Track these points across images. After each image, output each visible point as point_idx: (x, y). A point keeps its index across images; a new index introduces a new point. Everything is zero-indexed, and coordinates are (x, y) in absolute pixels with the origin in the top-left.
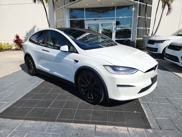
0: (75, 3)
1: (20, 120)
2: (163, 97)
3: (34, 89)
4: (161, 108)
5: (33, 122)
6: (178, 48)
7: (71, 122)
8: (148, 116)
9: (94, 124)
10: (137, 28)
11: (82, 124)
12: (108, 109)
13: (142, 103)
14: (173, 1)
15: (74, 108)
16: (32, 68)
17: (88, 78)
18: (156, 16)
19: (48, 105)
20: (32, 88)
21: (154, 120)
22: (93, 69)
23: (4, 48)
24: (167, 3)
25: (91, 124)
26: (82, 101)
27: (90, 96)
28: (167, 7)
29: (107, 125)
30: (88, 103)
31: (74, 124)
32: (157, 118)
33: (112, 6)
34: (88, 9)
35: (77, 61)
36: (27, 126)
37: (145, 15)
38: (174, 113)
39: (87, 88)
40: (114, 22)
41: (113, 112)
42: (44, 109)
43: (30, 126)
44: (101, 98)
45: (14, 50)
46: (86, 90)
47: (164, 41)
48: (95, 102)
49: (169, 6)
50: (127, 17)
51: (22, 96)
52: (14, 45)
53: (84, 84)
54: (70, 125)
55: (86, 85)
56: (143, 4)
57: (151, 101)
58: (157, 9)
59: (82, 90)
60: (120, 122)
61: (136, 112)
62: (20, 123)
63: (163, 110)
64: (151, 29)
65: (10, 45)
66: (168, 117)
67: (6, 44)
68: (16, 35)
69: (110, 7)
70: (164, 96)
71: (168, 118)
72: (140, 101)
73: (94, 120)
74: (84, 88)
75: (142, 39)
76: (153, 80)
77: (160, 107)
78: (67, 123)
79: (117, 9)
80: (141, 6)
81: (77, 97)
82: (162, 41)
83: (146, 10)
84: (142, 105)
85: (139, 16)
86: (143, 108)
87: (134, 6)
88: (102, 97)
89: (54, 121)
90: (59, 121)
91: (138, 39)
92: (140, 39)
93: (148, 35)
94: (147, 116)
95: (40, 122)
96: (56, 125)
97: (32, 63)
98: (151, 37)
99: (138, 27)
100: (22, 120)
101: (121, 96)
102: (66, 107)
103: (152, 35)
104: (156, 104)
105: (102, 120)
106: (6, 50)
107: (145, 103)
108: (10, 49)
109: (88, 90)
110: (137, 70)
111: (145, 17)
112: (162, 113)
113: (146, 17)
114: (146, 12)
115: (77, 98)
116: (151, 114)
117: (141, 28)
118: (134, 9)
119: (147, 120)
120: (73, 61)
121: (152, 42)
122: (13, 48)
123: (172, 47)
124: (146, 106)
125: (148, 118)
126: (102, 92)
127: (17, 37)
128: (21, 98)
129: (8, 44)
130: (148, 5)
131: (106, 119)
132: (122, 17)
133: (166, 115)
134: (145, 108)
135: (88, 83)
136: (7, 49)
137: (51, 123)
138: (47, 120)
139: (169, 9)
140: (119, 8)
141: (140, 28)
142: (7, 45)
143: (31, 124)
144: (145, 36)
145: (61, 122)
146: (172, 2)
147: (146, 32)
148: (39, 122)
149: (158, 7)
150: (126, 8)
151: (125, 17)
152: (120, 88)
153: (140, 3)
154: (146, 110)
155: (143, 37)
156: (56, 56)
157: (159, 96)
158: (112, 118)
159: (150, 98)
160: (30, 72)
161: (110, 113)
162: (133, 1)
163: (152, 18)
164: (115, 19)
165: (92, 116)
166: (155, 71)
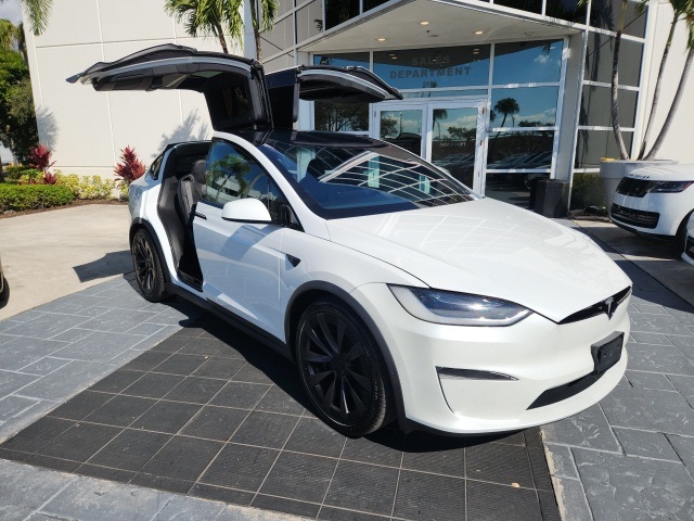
0: (334, 33)
1: (66, 474)
2: (651, 426)
3: (146, 353)
4: (629, 479)
5: (108, 486)
7: (245, 503)
8: (568, 508)
10: (578, 127)
11: (287, 516)
12: (403, 463)
13: (551, 448)
15: (270, 443)
17: (333, 329)
18: (663, 80)
19: (178, 422)
20: (141, 352)
23: (83, 195)
25: (323, 518)
26: (310, 417)
27: (338, 402)
30: (331, 430)
31: (257, 512)
33: (481, 42)
34: (382, 57)
35: (295, 261)
36: (84, 499)
37: (613, 77)
39: (328, 366)
40: (484, 105)
41: (420, 477)
42: (161, 439)
43: (96, 500)
45: (116, 200)
46: (328, 373)
47: (688, 183)
48: (353, 428)
50: (541, 84)
51: (98, 378)
52: (118, 182)
53: (315, 349)
54: (239, 512)
55: (326, 355)
57: (594, 443)
58: (666, 52)
59: (312, 373)
61: (516, 485)
62: (63, 485)
63: (639, 489)
64: (639, 131)
65: (104, 183)
67: (91, 179)
68: (124, 149)
69: (471, 48)
70: (657, 426)
72: (544, 437)
73: (337, 503)
74: (319, 367)
75: (598, 170)
76: (604, 355)
77: (628, 473)
78: (230, 506)
79: (496, 55)
80: (603, 40)
81: (291, 400)
82: (675, 186)
83: (616, 58)
84: (549, 455)
85: (588, 82)
86: (552, 470)
87: (566, 41)
88: (378, 411)
89: (182, 489)
90: (203, 492)
91: (581, 171)
92: (589, 171)
93: (622, 158)
94: (562, 510)
95: (135, 489)
96: (189, 505)
97: (151, 255)
98: (634, 165)
99: (581, 123)
100: (72, 476)
101: (457, 414)
102: (241, 437)
103: (640, 158)
104: (615, 458)
105: (367, 508)
106: (89, 200)
107: (565, 448)
108: (104, 198)
109: (332, 375)
110: (526, 312)
111: (613, 85)
112: (631, 500)
113: (617, 86)
114: (615, 64)
115: (290, 404)
116: (582, 503)
117: (597, 128)
118: (566, 53)
120: (284, 257)
122: (112, 196)
124: (567, 465)
126: (380, 391)
127: (129, 156)
128: (91, 385)
129: (96, 179)
130: (623, 36)
131: (389, 502)
132: (516, 86)
133: (649, 512)
134: (560, 473)
135: (331, 350)
136: (93, 198)
137: (173, 497)
138: (160, 486)
140: (504, 48)
141: (590, 128)
142: (94, 182)
143: (99, 494)
144: (609, 160)
145: (209, 498)
147: (616, 143)
148: (128, 490)
149: (668, 45)
150: (538, 49)
151: (531, 85)
152: (450, 383)
153: (593, 29)
154: (564, 482)
155: (604, 166)
157: (634, 424)
158: (412, 505)
159: (593, 429)
160: (145, 286)
161: (409, 481)
162: (563, 22)
163: (645, 90)
164: (490, 92)
165: (334, 487)
166: (610, 316)
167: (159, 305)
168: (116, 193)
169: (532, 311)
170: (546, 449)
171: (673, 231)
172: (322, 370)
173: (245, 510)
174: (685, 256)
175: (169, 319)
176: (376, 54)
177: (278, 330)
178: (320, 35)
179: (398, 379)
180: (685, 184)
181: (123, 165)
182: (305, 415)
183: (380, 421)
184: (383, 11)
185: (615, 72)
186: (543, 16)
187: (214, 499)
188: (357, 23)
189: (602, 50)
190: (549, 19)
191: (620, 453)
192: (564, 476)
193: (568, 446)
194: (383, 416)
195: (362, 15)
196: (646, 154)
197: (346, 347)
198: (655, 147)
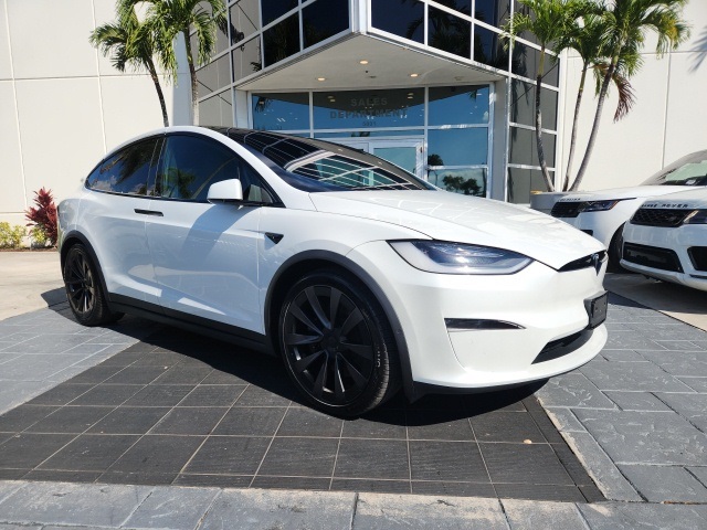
0: (274, 70)
1: (12, 481)
2: (636, 388)
3: (92, 368)
4: (633, 427)
5: (70, 487)
6: (673, 218)
7: (245, 483)
8: (585, 455)
9: (351, 490)
10: (508, 165)
11: (295, 491)
12: (410, 435)
13: (552, 411)
14: (634, 70)
15: (260, 432)
16: (90, 294)
17: (325, 301)
19: (147, 420)
20: (84, 368)
21: (613, 470)
22: (344, 258)
24: (615, 76)
25: (335, 488)
26: (298, 407)
27: (331, 383)
28: (613, 87)
29: (409, 492)
30: (325, 416)
31: (260, 491)
32: (624, 463)
33: (415, 85)
35: (276, 238)
36: (39, 502)
37: (537, 117)
38: (692, 441)
39: (318, 346)
40: (421, 145)
41: (430, 446)
42: (126, 440)
44: (380, 386)
45: (26, 248)
46: (316, 355)
48: (351, 407)
49: (621, 86)
50: (471, 126)
51: (36, 394)
52: (29, 229)
53: (302, 329)
54: (238, 494)
55: (315, 334)
56: (527, 80)
57: (589, 403)
58: (579, 97)
59: (299, 358)
60: (463, 479)
61: (529, 442)
62: (9, 492)
63: (645, 434)
64: (560, 170)
65: (13, 230)
66: (671, 457)
68: (38, 191)
69: (405, 91)
70: (643, 387)
71: (670, 463)
72: (542, 403)
73: (348, 474)
74: (305, 349)
76: (596, 309)
77: (630, 423)
78: (226, 490)
79: (430, 100)
80: (520, 90)
82: (606, 205)
83: (538, 100)
84: (552, 416)
85: (513, 124)
86: (559, 427)
87: (492, 87)
88: (382, 379)
89: (168, 481)
90: (190, 480)
93: (550, 190)
95: (104, 486)
96: (177, 497)
97: (89, 274)
98: (562, 195)
99: (510, 162)
100: (18, 482)
102: (224, 429)
103: (565, 189)
104: (614, 413)
105: (383, 475)
107: (565, 410)
108: (13, 246)
109: (323, 356)
110: (527, 261)
112: (641, 443)
113: (542, 130)
114: (538, 105)
115: (274, 398)
116: (597, 449)
117: (524, 167)
118: (492, 97)
119: (584, 471)
120: (262, 237)
121: (569, 209)
122: (22, 244)
123: (647, 216)
124: (570, 421)
125: (584, 464)
126: (383, 362)
127: (44, 198)
128: (28, 400)
129: (4, 226)
130: (543, 85)
131: (404, 468)
132: (449, 127)
133: (661, 451)
134: (567, 428)
135: (321, 326)
137: (154, 489)
138: (135, 481)
139: (623, 97)
140: (439, 93)
141: (518, 166)
143: (59, 495)
144: (539, 193)
145: (199, 485)
146: (630, 72)
147: (544, 180)
148: (95, 489)
149: (580, 91)
150: (465, 97)
151: (462, 126)
153: (514, 76)
154: (573, 435)
155: (534, 198)
156: (190, 226)
157: (620, 387)
158: (428, 468)
159: (585, 393)
160: (82, 309)
161: (420, 449)
162: (489, 68)
163: (563, 133)
164: (426, 132)
165: (341, 461)
167: (98, 328)
168: (27, 241)
169: (533, 260)
170: (548, 412)
172: (310, 353)
173: (244, 491)
174: (623, 262)
176: (316, 94)
177: (254, 320)
178: (260, 72)
179: (404, 338)
180: (614, 202)
181: (37, 208)
182: (292, 406)
183: (383, 391)
184: (325, 47)
185: (538, 112)
186: (471, 61)
187: (205, 485)
188: (298, 60)
189: (519, 102)
190: (476, 63)
191: (616, 409)
192: (571, 430)
193: (567, 408)
194: (385, 385)
195: (303, 51)
196: (569, 187)
197: (338, 323)
198: (577, 180)
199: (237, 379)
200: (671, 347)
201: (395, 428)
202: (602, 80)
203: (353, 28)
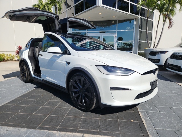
0: (77, 16)
2: (165, 106)
3: (24, 95)
5: (11, 128)
6: (181, 57)
7: (55, 130)
8: (147, 126)
9: (82, 133)
10: (139, 41)
11: (67, 133)
12: (101, 117)
13: (140, 112)
14: (174, 15)
15: (62, 115)
16: (26, 75)
17: (80, 80)
18: (158, 29)
19: (34, 110)
20: (22, 94)
21: (154, 130)
22: (84, 70)
23: (6, 59)
24: (168, 17)
25: (78, 132)
26: (73, 108)
27: (81, 102)
28: (167, 20)
29: (97, 134)
30: (79, 111)
31: (58, 132)
32: (158, 129)
33: (114, 19)
35: (69, 63)
36: (2, 132)
37: (147, 28)
38: (178, 123)
39: (78, 92)
40: (115, 35)
41: (105, 121)
42: (28, 116)
43: (7, 133)
44: (93, 104)
45: (16, 60)
46: (78, 94)
47: (166, 52)
48: (86, 109)
49: (170, 20)
50: (129, 30)
51: (9, 101)
52: (16, 55)
53: (75, 88)
54: (53, 133)
55: (78, 89)
56: (145, 18)
57: (151, 110)
58: (159, 22)
59: (74, 95)
60: (112, 131)
61: (132, 121)
63: (165, 120)
64: (153, 42)
65: (12, 56)
66: (171, 127)
67: (8, 55)
68: (18, 46)
69: (112, 21)
70: (167, 106)
71: (170, 129)
72: (138, 109)
73: (82, 128)
74: (75, 93)
75: (144, 52)
76: (153, 85)
77: (161, 117)
78: (50, 131)
79: (118, 23)
80: (143, 20)
81: (68, 104)
83: (147, 23)
84: (140, 113)
85: (140, 30)
86: (141, 117)
87: (135, 20)
88: (94, 102)
89: (35, 128)
90: (41, 128)
91: (140, 52)
92: (142, 52)
93: (149, 48)
94: (146, 126)
95: (19, 129)
96: (36, 133)
97: (26, 69)
98: (152, 49)
99: (139, 40)
101: (116, 101)
102: (53, 114)
103: (154, 48)
105: (91, 129)
106: (7, 60)
107: (144, 112)
108: (12, 60)
109: (80, 95)
110: (133, 72)
112: (163, 123)
113: (147, 31)
114: (147, 25)
115: (67, 105)
116: (151, 124)
117: (143, 41)
118: (135, 23)
119: (146, 131)
120: (65, 63)
121: (154, 53)
122: (15, 59)
123: (174, 56)
124: (145, 115)
125: (146, 128)
126: (94, 96)
127: (20, 48)
128: (6, 103)
129: (10, 55)
130: (148, 19)
131: (97, 127)
132: (123, 30)
133: (168, 125)
134: (144, 117)
135: (79, 87)
136: (9, 60)
137: (32, 130)
138: (27, 127)
139: (170, 23)
140: (120, 21)
141: (141, 41)
142: (9, 56)
143: (8, 131)
144: (146, 48)
146: (173, 16)
147: (148, 45)
148: (17, 129)
150: (128, 22)
152: (114, 92)
153: (141, 17)
154: (145, 119)
155: (145, 50)
157: (161, 105)
158: (104, 127)
159: (150, 107)
160: (24, 78)
161: (103, 122)
162: (134, 15)
163: (154, 32)
164: (117, 32)
165: (81, 124)
166: (154, 74)
167: (28, 83)
169: (135, 71)
170: (139, 112)
171: (163, 64)
172: (77, 94)
173: (54, 132)
174: (167, 69)
175: (31, 87)
177: (64, 85)
178: (74, 16)
179: (99, 92)
181: (18, 50)
182: (72, 108)
183: (94, 106)
184: (90, 10)
185: (147, 27)
186: (129, 13)
187: (44, 130)
188: (83, 13)
190: (131, 14)
191: (158, 112)
192: (145, 118)
193: (145, 111)
194: (95, 104)
195: (84, 11)
196: (155, 47)
197: (83, 86)
198: (157, 45)
199: (59, 99)
200: (177, 94)
201: (98, 115)
202: (165, 18)
203: (97, 5)
